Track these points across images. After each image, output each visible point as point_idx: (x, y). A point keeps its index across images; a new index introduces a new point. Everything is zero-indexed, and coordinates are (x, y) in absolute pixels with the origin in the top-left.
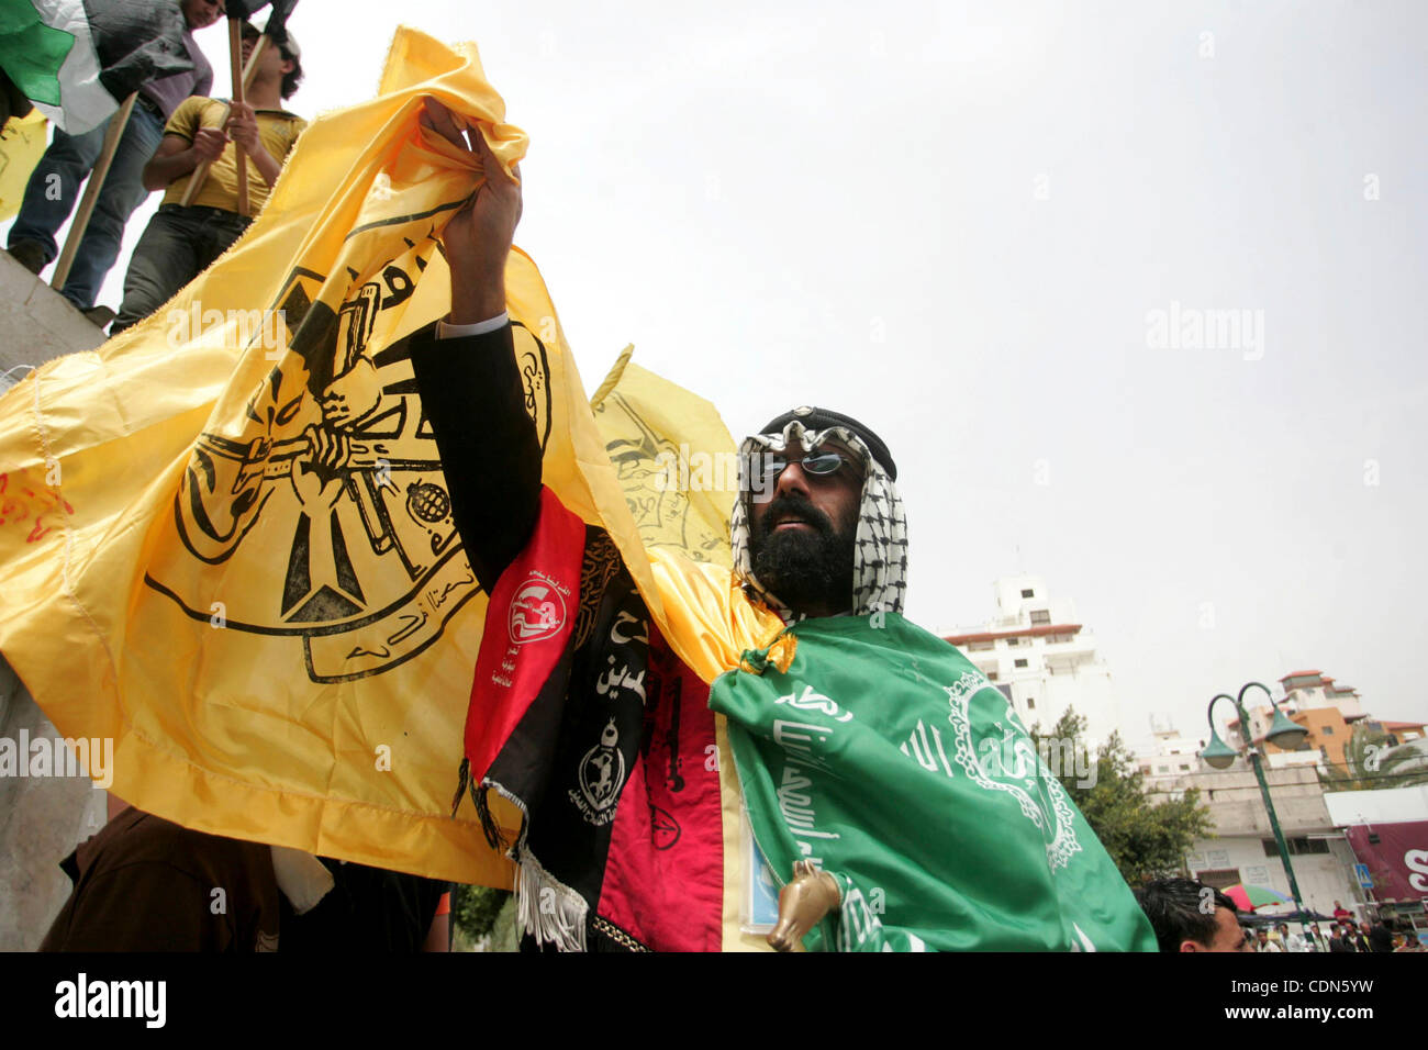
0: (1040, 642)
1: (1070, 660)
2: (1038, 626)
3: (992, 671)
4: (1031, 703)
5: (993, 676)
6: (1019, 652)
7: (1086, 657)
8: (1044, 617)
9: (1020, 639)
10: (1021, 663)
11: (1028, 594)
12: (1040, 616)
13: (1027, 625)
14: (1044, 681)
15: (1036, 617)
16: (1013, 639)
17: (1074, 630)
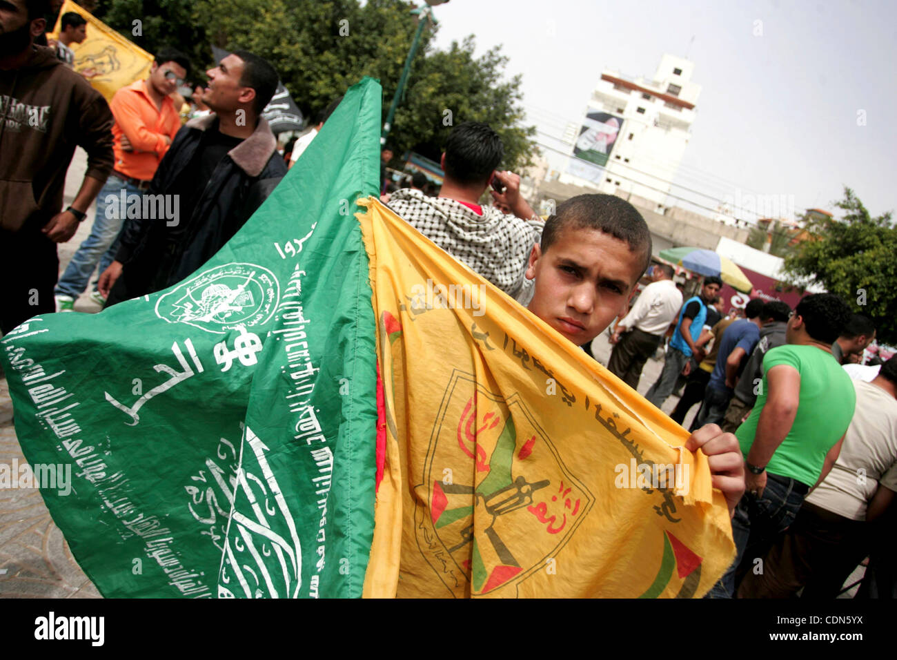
0: (660, 103)
1: (670, 122)
2: (670, 95)
3: (621, 107)
4: (631, 136)
5: (620, 111)
6: (644, 104)
7: (684, 126)
8: (677, 90)
9: (652, 97)
10: (641, 110)
11: (678, 72)
12: (675, 89)
13: (662, 90)
14: (647, 127)
15: (671, 89)
16: (647, 95)
17: (690, 107)
